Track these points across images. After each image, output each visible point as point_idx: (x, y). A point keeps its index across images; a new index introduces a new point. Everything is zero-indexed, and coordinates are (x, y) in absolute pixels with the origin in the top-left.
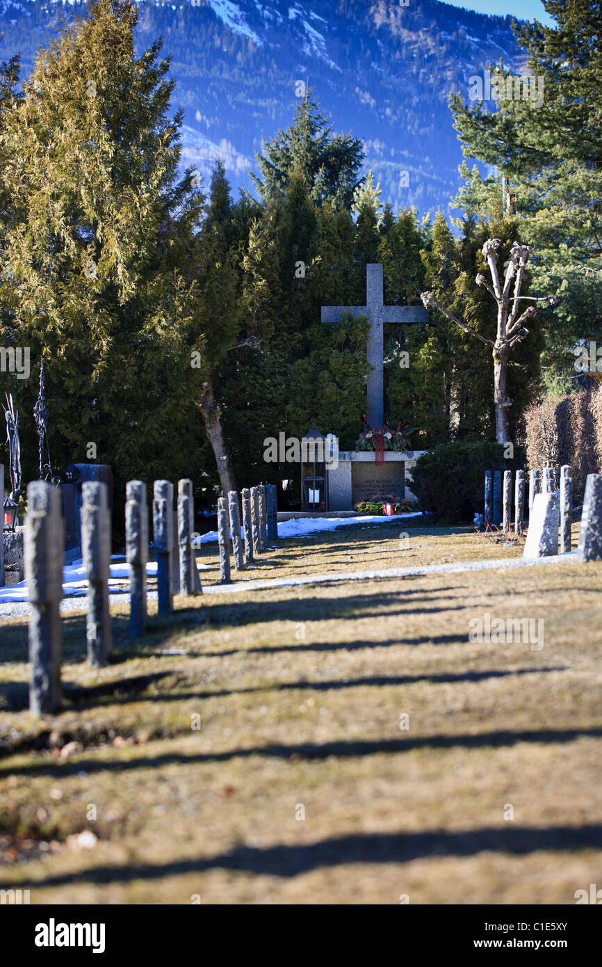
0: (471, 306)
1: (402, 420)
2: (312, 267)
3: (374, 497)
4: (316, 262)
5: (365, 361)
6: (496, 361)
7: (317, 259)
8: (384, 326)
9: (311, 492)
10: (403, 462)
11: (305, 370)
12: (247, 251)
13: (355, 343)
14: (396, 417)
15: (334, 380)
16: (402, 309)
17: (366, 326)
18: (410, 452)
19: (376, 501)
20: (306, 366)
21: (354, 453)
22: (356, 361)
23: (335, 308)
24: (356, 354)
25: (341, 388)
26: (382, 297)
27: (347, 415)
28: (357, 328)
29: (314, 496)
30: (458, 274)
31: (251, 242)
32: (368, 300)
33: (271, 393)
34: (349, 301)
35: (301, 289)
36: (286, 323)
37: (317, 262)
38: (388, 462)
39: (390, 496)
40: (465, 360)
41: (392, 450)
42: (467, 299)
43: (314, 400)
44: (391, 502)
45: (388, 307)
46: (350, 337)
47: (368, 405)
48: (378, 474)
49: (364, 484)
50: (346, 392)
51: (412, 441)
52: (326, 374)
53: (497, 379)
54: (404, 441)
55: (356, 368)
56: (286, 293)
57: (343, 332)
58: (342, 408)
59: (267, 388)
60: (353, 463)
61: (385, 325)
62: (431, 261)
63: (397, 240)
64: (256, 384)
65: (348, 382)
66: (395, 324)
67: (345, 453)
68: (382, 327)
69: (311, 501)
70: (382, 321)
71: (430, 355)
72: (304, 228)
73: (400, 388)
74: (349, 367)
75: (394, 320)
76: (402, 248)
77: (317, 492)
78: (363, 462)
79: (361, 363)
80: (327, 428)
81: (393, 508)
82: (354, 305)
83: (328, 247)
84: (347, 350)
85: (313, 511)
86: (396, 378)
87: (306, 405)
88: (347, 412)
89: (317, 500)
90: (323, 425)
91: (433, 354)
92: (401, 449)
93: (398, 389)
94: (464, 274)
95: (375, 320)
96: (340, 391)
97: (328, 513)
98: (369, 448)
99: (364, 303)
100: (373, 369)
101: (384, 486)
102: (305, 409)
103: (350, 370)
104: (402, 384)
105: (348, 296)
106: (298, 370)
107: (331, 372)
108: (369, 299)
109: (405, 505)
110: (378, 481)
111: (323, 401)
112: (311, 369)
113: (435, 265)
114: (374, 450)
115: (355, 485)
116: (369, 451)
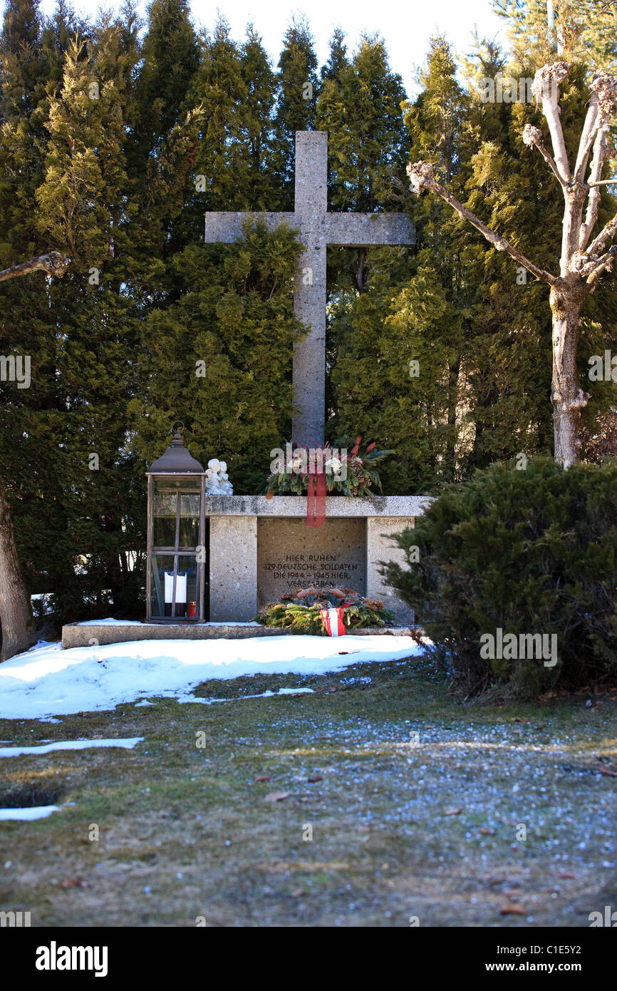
0: (503, 206)
1: (362, 434)
2: (187, 128)
3: (303, 592)
4: (194, 118)
5: (289, 314)
6: (556, 316)
7: (196, 111)
8: (329, 251)
9: (168, 579)
10: (363, 520)
11: (167, 331)
12: (59, 96)
13: (270, 279)
14: (351, 428)
15: (226, 351)
16: (365, 218)
17: (292, 247)
18: (379, 498)
19: (307, 601)
20: (169, 322)
21: (262, 500)
22: (271, 314)
23: (232, 214)
24: (271, 300)
25: (240, 367)
26: (325, 195)
27: (251, 422)
28: (274, 247)
29: (176, 589)
30: (476, 147)
31: (66, 78)
32: (297, 201)
33: (98, 376)
34: (260, 203)
35: (165, 173)
36: (133, 238)
37: (196, 117)
38: (332, 519)
39: (337, 591)
40: (490, 314)
41: (341, 494)
42: (494, 193)
43: (185, 391)
44: (339, 603)
45: (336, 215)
46: (261, 267)
47: (294, 405)
48: (312, 544)
49: (284, 562)
50: (250, 376)
51: (384, 477)
52: (209, 339)
53: (557, 350)
54: (367, 475)
55: (270, 327)
56: (134, 181)
57: (246, 256)
58: (241, 407)
59: (92, 367)
60: (260, 519)
61: (330, 249)
62: (422, 122)
63: (355, 86)
64: (70, 359)
65: (253, 356)
66: (350, 248)
67: (246, 498)
68: (323, 253)
69: (168, 599)
70: (323, 242)
71: (421, 300)
72: (176, 68)
73: (359, 369)
74: (257, 326)
75: (347, 240)
76: (366, 101)
77: (182, 581)
78: (282, 518)
79: (280, 318)
80: (210, 448)
81: (343, 619)
82: (270, 211)
83: (222, 97)
84: (254, 293)
85: (172, 622)
86: (350, 350)
87: (169, 401)
88: (251, 415)
89: (181, 598)
90: (202, 442)
91: (426, 300)
92: (360, 493)
93: (354, 371)
94: (489, 146)
95: (311, 238)
96: (238, 373)
97: (202, 626)
98: (295, 490)
99: (290, 208)
100: (305, 332)
101: (323, 567)
102: (167, 409)
103: (259, 331)
104: (364, 360)
105: (259, 192)
106: (155, 328)
107: (221, 336)
108: (299, 199)
109: (368, 610)
110: (311, 558)
111: (201, 394)
112: (178, 328)
113: (430, 131)
114: (305, 493)
115: (266, 566)
116: (295, 494)
